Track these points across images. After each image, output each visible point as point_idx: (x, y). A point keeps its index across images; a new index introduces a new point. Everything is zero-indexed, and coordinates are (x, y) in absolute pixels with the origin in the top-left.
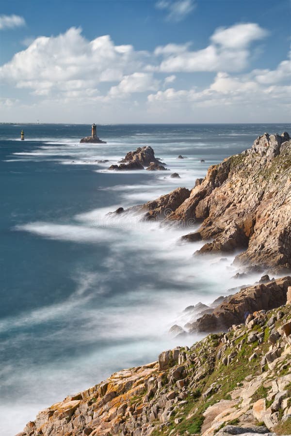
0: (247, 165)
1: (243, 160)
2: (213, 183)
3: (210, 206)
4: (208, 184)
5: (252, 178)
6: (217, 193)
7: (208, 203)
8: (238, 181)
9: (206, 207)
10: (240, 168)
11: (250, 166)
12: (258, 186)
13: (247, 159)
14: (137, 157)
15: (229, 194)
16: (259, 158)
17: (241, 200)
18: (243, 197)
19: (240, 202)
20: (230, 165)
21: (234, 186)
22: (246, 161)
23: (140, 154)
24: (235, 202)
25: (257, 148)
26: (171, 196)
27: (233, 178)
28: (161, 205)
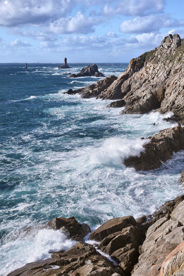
0: (157, 56)
1: (154, 54)
2: (133, 70)
3: (131, 84)
4: (130, 70)
5: (161, 63)
6: (137, 75)
7: (130, 82)
8: (151, 66)
9: (128, 84)
10: (152, 59)
11: (159, 56)
12: (166, 67)
13: (157, 53)
14: (88, 70)
15: (145, 75)
16: (166, 50)
17: (154, 77)
18: (155, 75)
19: (153, 79)
20: (145, 57)
21: (148, 70)
22: (156, 54)
23: (89, 68)
24: (149, 79)
25: (164, 45)
26: (105, 80)
27: (148, 65)
28: (98, 87)
